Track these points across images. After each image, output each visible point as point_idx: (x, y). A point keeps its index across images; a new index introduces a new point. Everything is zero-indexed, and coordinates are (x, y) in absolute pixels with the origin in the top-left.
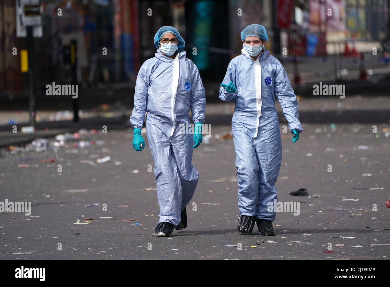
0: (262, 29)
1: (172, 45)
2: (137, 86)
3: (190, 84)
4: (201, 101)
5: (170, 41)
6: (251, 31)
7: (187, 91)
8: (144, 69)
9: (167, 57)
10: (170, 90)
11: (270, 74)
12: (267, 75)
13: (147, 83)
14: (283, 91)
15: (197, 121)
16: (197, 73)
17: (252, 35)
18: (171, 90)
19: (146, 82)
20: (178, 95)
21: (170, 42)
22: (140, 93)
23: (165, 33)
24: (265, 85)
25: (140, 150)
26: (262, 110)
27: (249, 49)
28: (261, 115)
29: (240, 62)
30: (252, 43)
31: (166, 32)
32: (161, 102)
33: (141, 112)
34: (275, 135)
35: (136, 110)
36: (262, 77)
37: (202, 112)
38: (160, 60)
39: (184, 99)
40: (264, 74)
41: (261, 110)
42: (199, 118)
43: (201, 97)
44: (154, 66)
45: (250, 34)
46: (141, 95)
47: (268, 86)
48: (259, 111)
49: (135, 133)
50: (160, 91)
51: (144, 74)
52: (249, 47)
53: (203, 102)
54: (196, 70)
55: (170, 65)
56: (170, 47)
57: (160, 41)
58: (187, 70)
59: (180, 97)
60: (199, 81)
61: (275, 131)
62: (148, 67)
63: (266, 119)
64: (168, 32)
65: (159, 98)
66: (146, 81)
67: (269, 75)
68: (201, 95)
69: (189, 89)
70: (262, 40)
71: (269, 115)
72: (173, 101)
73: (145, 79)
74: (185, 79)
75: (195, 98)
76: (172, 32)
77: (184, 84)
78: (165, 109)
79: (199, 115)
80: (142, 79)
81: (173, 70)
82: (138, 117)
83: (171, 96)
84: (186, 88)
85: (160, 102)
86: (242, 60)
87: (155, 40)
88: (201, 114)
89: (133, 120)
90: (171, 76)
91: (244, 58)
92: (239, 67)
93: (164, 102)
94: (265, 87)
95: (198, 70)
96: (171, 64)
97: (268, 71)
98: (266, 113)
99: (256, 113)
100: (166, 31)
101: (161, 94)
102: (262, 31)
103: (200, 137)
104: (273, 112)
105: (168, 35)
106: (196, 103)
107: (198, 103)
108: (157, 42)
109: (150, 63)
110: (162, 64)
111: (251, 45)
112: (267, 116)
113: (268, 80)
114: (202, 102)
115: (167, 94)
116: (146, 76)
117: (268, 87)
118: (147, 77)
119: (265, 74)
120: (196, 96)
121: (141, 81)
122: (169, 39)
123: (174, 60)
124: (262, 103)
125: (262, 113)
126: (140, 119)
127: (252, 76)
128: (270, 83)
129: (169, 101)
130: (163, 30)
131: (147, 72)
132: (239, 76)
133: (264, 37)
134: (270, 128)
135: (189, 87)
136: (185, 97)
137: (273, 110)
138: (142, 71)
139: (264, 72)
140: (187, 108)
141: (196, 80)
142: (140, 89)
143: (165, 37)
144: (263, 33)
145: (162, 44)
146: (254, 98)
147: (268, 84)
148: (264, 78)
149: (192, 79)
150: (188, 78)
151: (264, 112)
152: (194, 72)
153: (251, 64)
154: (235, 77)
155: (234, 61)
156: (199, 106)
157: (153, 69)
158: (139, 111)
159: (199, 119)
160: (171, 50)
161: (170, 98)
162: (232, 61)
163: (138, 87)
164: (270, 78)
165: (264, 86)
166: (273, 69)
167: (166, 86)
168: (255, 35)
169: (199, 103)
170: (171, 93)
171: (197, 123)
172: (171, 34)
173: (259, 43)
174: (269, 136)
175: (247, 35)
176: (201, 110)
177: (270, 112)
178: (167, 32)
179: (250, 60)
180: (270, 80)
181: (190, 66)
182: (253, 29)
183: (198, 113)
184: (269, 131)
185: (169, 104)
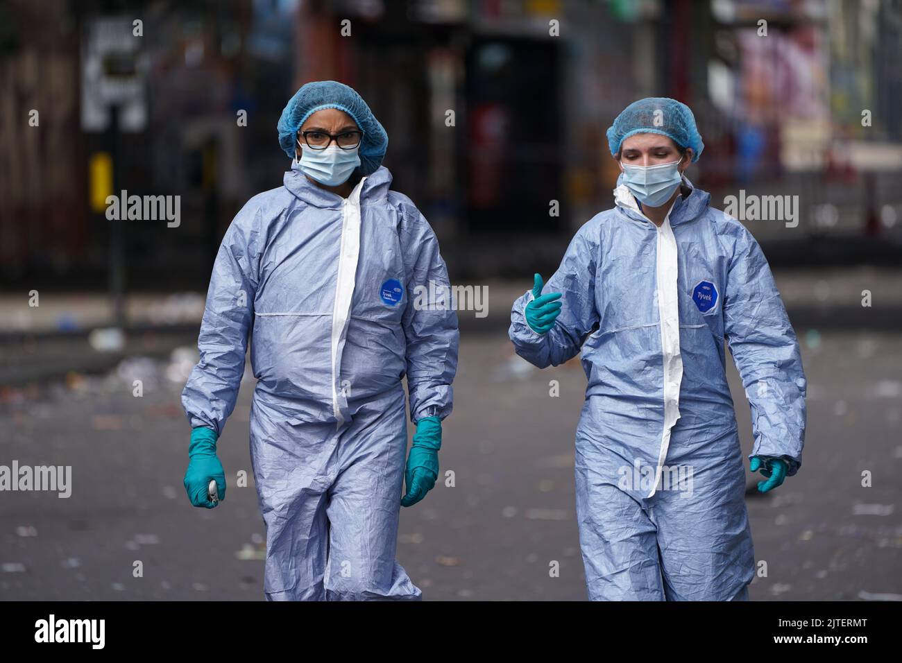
0: (682, 110)
1: (342, 152)
2: (214, 288)
3: (400, 287)
4: (440, 343)
5: (332, 138)
6: (641, 118)
7: (389, 310)
8: (241, 231)
9: (321, 191)
10: (329, 307)
11: (711, 272)
12: (699, 275)
13: (251, 278)
14: (745, 326)
15: (425, 414)
16: (430, 245)
17: (646, 130)
18: (330, 310)
19: (249, 274)
20: (357, 324)
21: (333, 142)
22: (223, 313)
23: (316, 108)
24: (692, 310)
25: (207, 502)
26: (680, 399)
27: (635, 179)
28: (679, 417)
29: (609, 233)
30: (645, 157)
31: (320, 107)
32: (297, 351)
33: (220, 375)
34: (726, 488)
35: (205, 368)
36: (680, 281)
37: (443, 380)
38: (300, 199)
39: (381, 336)
40: (689, 274)
41: (677, 398)
42: (431, 402)
43: (441, 328)
44: (277, 219)
45: (639, 127)
46: (223, 319)
47: (707, 314)
48: (670, 402)
49: (196, 444)
50: (292, 310)
51: (243, 247)
52: (634, 174)
53: (448, 346)
54: (426, 234)
55: (330, 219)
56: (332, 161)
57: (298, 136)
58: (391, 237)
59: (363, 332)
60: (436, 270)
61: (724, 473)
62: (255, 224)
63: (696, 431)
64: (328, 105)
65: (291, 336)
66: (246, 273)
67: (709, 275)
68: (443, 320)
69: (399, 304)
70: (681, 148)
71: (705, 417)
72: (336, 345)
73: (244, 263)
74: (384, 270)
75: (420, 333)
76: (339, 107)
77: (380, 286)
78: (308, 376)
79: (431, 391)
80: (232, 264)
81: (343, 236)
82: (208, 391)
83: (331, 330)
84: (386, 301)
85: (293, 348)
86: (616, 226)
87: (284, 132)
88: (438, 389)
89: (191, 401)
90: (335, 257)
91: (623, 217)
92: (606, 250)
93: (306, 352)
94: (692, 316)
95: (432, 235)
96: (336, 215)
97: (704, 263)
98: (696, 409)
99: (661, 406)
100: (320, 102)
101: (296, 323)
102: (679, 117)
103: (429, 471)
104: (719, 409)
105: (328, 118)
106: (424, 349)
107: (430, 347)
108: (287, 140)
109: (263, 210)
110: (305, 212)
111: (641, 164)
112: (698, 421)
113: (706, 293)
114: (445, 343)
115: (316, 321)
116: (249, 253)
117: (705, 318)
118: (250, 257)
119: (693, 272)
120: (423, 326)
121: (230, 271)
122: (332, 133)
123: (345, 201)
124: (684, 373)
125: (680, 410)
126: (214, 397)
127: (647, 280)
128: (712, 304)
129: (324, 346)
130: (309, 99)
131: (252, 241)
132: (605, 283)
133: (686, 138)
134: (707, 464)
135: (397, 296)
136: (382, 331)
137: (721, 401)
138: (235, 236)
139: (689, 264)
140: (390, 370)
141: (426, 270)
142: (224, 299)
143: (318, 124)
144: (684, 125)
145: (304, 146)
146: (654, 353)
147: (703, 305)
148: (690, 285)
149: (412, 266)
150: (393, 264)
151: (686, 407)
152: (416, 244)
153: (644, 237)
154: (592, 286)
155: (590, 230)
156: (435, 360)
157: (273, 232)
158: (214, 371)
159: (432, 407)
160: (335, 172)
161: (327, 336)
162: (581, 232)
163: (216, 292)
164: (711, 286)
165: (689, 313)
166: (720, 255)
167: (313, 294)
168: (655, 131)
169: (435, 347)
170: (332, 320)
171: (425, 420)
172: (339, 114)
173: (669, 158)
174: (703, 490)
175: (628, 131)
176: (439, 373)
177: (709, 408)
178: (324, 106)
179: (639, 223)
180: (712, 292)
181: (405, 223)
182: (646, 111)
183: (429, 384)
184: (702, 475)
185: (324, 358)
